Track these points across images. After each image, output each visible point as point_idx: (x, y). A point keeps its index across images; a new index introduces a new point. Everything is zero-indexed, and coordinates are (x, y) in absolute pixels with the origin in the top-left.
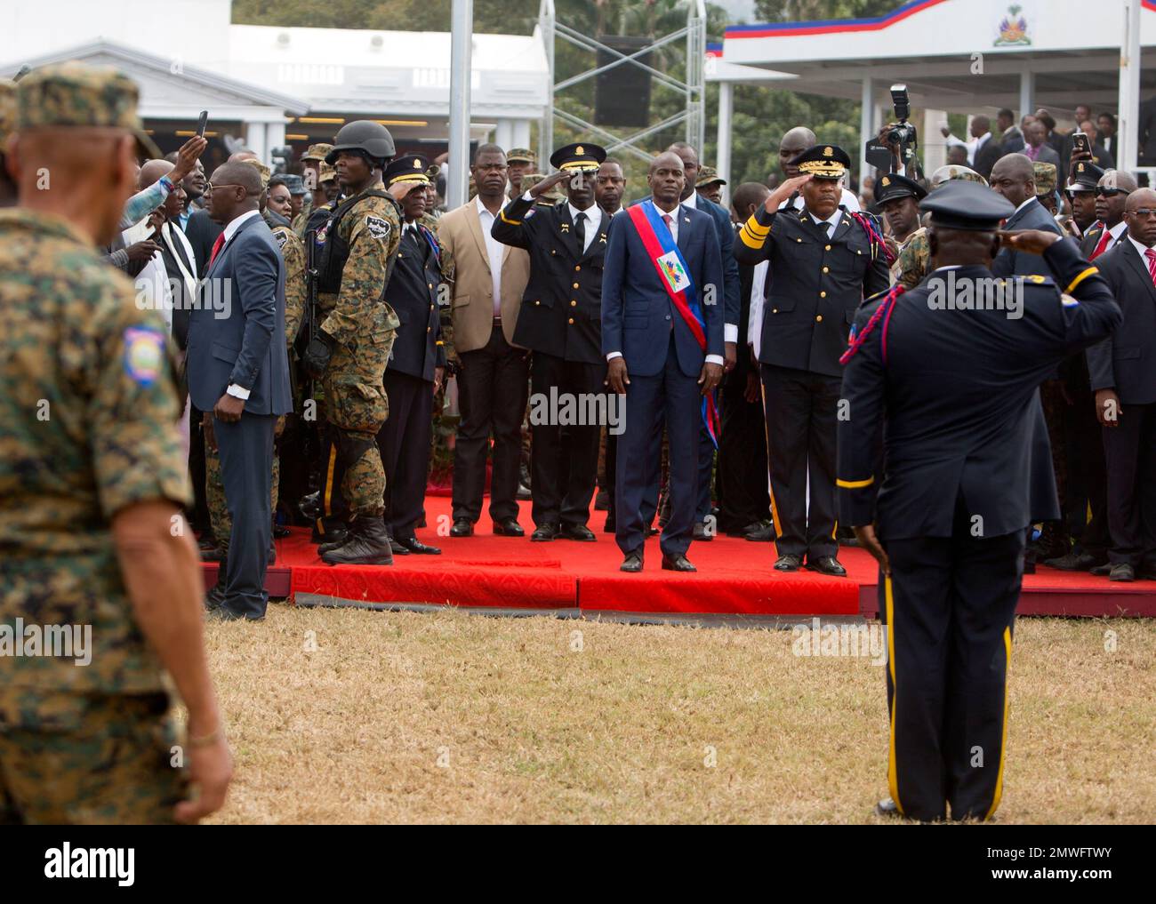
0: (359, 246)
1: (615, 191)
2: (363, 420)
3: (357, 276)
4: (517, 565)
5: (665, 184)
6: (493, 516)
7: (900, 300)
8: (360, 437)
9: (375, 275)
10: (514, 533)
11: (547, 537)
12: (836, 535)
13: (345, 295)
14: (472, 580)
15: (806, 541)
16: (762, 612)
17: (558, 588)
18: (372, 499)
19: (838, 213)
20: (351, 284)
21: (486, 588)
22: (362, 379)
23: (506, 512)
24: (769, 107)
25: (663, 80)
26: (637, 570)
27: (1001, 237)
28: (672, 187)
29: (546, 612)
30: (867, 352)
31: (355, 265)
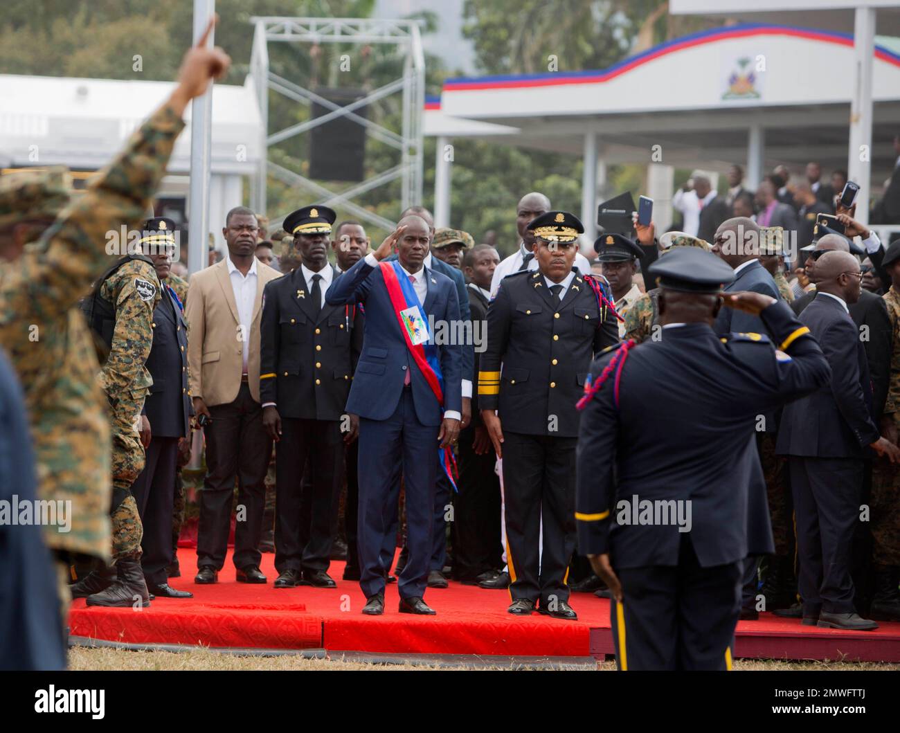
0: (130, 308)
1: (358, 252)
2: (124, 469)
3: (129, 336)
4: (264, 608)
5: (412, 251)
6: (237, 564)
7: (630, 353)
8: (119, 486)
9: (145, 336)
10: (256, 580)
11: (290, 584)
12: (567, 581)
13: (118, 354)
14: (222, 622)
15: (539, 587)
16: (497, 653)
17: (304, 630)
18: (132, 544)
19: (572, 275)
20: (124, 343)
21: (236, 630)
22: (121, 430)
23: (249, 560)
24: (488, 159)
25: (378, 133)
26: (379, 613)
27: (722, 299)
28: (419, 255)
29: (292, 652)
30: (601, 398)
31: (127, 326)
